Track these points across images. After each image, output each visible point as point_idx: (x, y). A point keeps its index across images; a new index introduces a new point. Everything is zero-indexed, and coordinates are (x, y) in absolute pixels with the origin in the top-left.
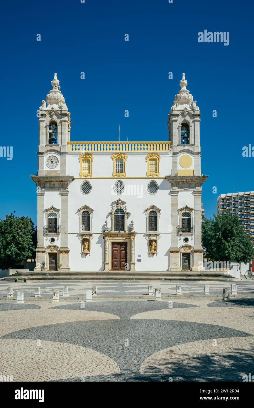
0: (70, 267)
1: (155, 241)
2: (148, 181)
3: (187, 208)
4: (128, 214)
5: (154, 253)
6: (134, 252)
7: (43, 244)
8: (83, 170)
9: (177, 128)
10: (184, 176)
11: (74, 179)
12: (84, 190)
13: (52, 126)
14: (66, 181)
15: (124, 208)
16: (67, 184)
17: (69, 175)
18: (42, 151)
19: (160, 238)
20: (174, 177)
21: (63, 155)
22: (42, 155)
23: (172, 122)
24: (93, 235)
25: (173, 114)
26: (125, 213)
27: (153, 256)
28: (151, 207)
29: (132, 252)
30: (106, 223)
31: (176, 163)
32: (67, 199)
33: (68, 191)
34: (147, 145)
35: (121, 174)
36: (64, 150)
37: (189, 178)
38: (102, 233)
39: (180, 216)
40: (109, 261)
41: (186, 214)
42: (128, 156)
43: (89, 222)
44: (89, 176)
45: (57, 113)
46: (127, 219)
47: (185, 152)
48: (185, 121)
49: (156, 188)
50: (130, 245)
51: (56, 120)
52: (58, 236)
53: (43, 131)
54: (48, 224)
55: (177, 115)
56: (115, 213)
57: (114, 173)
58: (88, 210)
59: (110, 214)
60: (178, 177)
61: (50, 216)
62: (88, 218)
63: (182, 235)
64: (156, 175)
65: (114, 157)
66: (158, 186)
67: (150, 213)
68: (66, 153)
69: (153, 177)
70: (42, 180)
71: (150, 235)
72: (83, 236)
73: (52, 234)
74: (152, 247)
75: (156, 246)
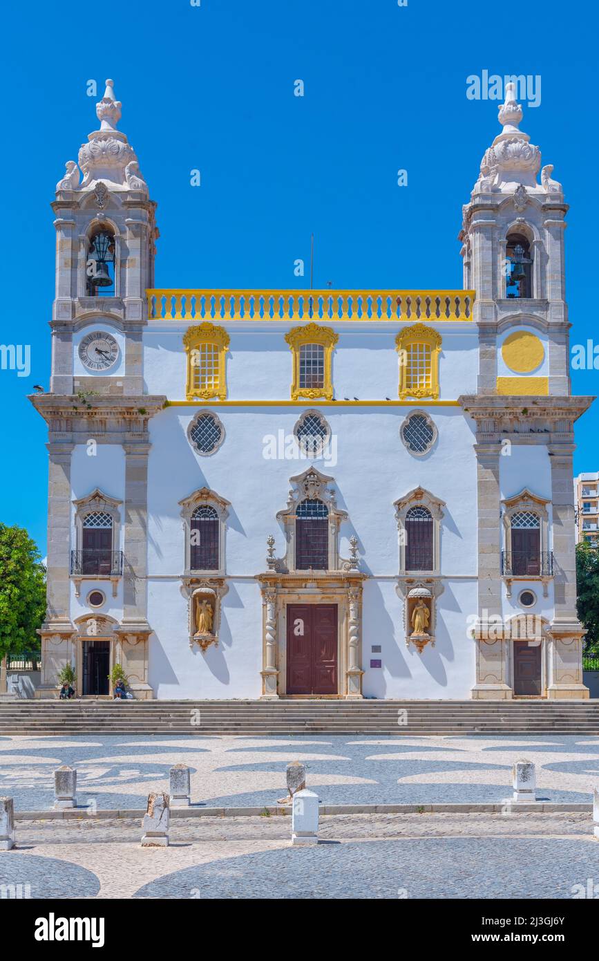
2: (405, 413)
3: (527, 496)
4: (340, 516)
5: (425, 642)
6: (360, 636)
7: (67, 610)
8: (198, 377)
9: (493, 249)
10: (519, 398)
11: (167, 404)
12: (200, 439)
13: (97, 241)
14: (142, 411)
15: (326, 497)
16: (146, 420)
17: (153, 391)
18: (67, 317)
19: (442, 592)
20: (488, 398)
21: (133, 331)
22: (64, 330)
23: (478, 229)
24: (227, 581)
25: (482, 205)
26: (332, 514)
27: (421, 651)
28: (413, 495)
29: (353, 638)
30: (271, 543)
31: (494, 356)
32: (147, 468)
33: (147, 442)
34: (399, 302)
35: (316, 390)
36: (134, 315)
37: (534, 403)
38: (255, 578)
39: (505, 523)
40: (277, 667)
41: (525, 518)
42: (340, 334)
43: (216, 541)
44: (214, 396)
45: (114, 200)
46: (338, 531)
47: (518, 323)
48: (519, 226)
49: (427, 434)
50: (348, 615)
51: (110, 222)
52: (115, 587)
53: (68, 254)
54: (81, 548)
55: (494, 207)
56: (298, 513)
57: (294, 388)
58: (210, 502)
59: (282, 515)
60: (498, 400)
61: (88, 521)
62: (212, 530)
63: (515, 584)
64: (428, 395)
65: (294, 338)
66: (434, 429)
67: (409, 512)
68: (143, 323)
69: (418, 400)
70: (64, 408)
71: (410, 582)
72: (195, 586)
73: (95, 579)
74: (417, 620)
75: (429, 620)
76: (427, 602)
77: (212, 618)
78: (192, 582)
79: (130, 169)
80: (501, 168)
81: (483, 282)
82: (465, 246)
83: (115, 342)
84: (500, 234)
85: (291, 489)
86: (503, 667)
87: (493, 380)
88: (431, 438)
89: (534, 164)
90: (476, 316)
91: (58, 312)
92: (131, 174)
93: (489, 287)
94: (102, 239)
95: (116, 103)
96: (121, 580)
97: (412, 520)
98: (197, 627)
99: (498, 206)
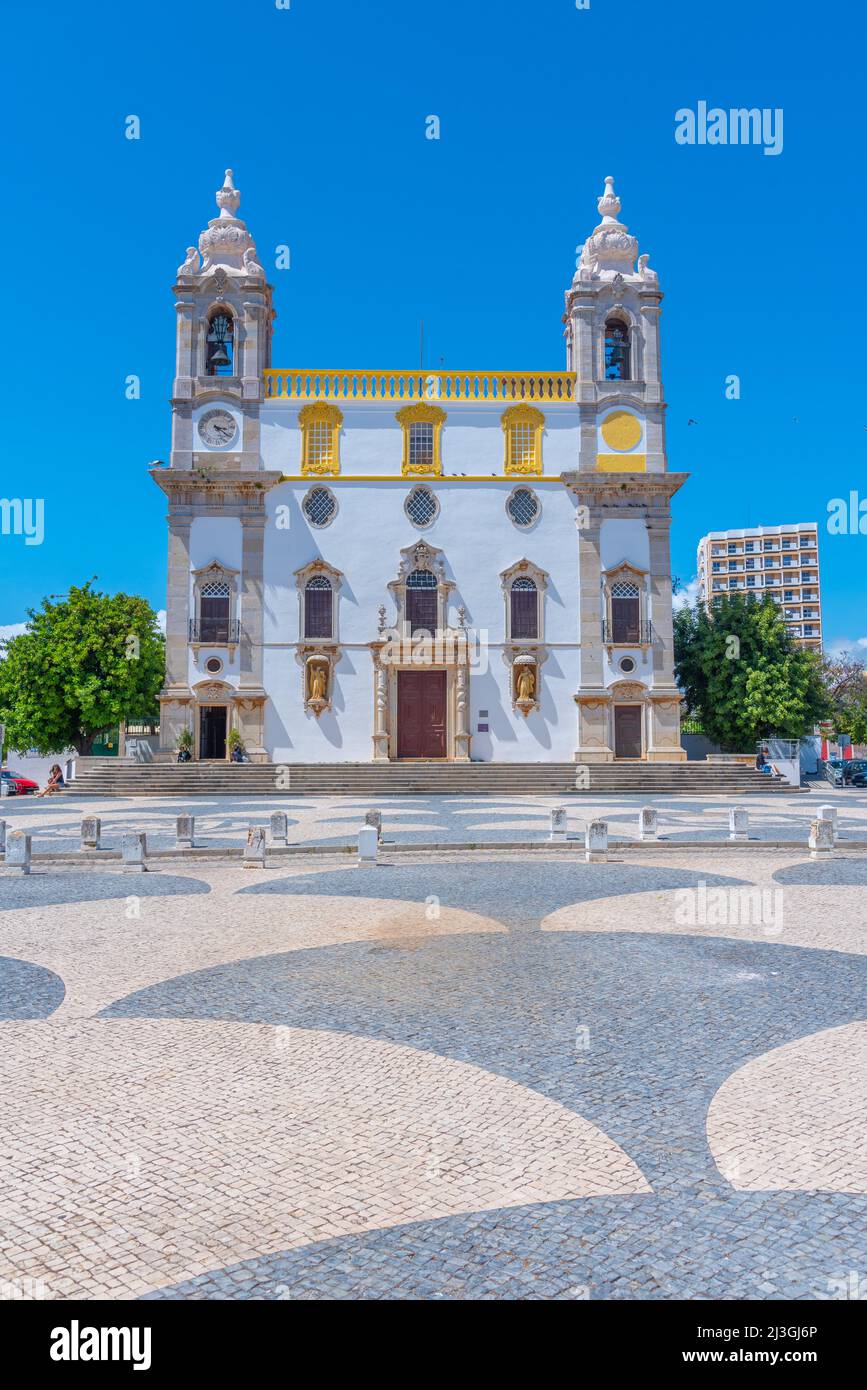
2: (511, 488)
3: (627, 567)
4: (449, 587)
6: (468, 702)
7: (186, 677)
8: (311, 455)
9: (593, 334)
10: (618, 475)
11: (282, 479)
12: (314, 512)
13: (216, 323)
14: (259, 486)
15: (435, 568)
16: (262, 494)
17: (269, 467)
18: (187, 395)
19: (546, 659)
20: (588, 475)
21: (250, 409)
22: (184, 407)
23: (579, 314)
24: (340, 649)
25: (582, 292)
26: (440, 584)
27: (526, 716)
28: (518, 566)
29: (461, 703)
30: (382, 612)
31: (594, 434)
32: (262, 540)
33: (263, 515)
34: (504, 382)
35: (426, 466)
36: (252, 394)
37: (632, 479)
38: (367, 645)
39: (606, 593)
40: (388, 731)
41: (625, 588)
42: (448, 413)
43: (329, 609)
44: (328, 471)
45: (232, 284)
46: (446, 600)
47: (617, 403)
48: (617, 312)
49: (532, 508)
50: (456, 681)
51: (229, 305)
52: (232, 654)
53: (189, 336)
54: (199, 617)
55: (594, 294)
56: (408, 584)
57: (404, 464)
58: (324, 573)
59: (393, 585)
60: (598, 477)
61: (206, 591)
62: (325, 599)
63: (615, 651)
64: (532, 471)
65: (405, 416)
66: (538, 503)
67: (514, 583)
68: (259, 401)
69: (522, 476)
70: (183, 482)
71: (516, 649)
72: (310, 653)
73: (213, 646)
74: (522, 686)
75: (534, 686)
76: (532, 668)
77: (326, 684)
78: (306, 650)
79: (248, 254)
80: (600, 257)
81: (584, 365)
82: (568, 328)
83: (233, 419)
84: (599, 319)
85: (402, 560)
86: (605, 730)
87: (594, 457)
88: (535, 512)
89: (630, 253)
90: (577, 397)
91: (179, 391)
92: (249, 260)
93: (589, 369)
94: (221, 320)
95: (235, 192)
96: (238, 648)
97: (517, 590)
98: (311, 693)
99: (597, 293)
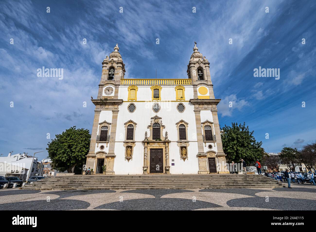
0: (114, 170)
1: (185, 147)
2: (178, 103)
3: (207, 122)
4: (163, 126)
5: (186, 158)
6: (169, 157)
7: (94, 150)
9: (195, 71)
11: (123, 101)
12: (130, 109)
15: (160, 122)
16: (118, 105)
17: (119, 98)
19: (189, 145)
20: (196, 100)
22: (102, 86)
23: (191, 67)
24: (135, 143)
26: (161, 126)
27: (184, 161)
28: (180, 121)
29: (167, 157)
30: (146, 133)
31: (197, 92)
32: (117, 116)
33: (118, 110)
34: (175, 81)
35: (157, 99)
36: (117, 84)
38: (142, 142)
39: (203, 128)
41: (207, 127)
42: (162, 87)
43: (133, 133)
44: (134, 100)
46: (163, 130)
48: (200, 67)
51: (114, 66)
52: (107, 144)
53: (104, 72)
54: (100, 135)
56: (153, 126)
57: (152, 98)
58: (132, 123)
59: (149, 126)
61: (102, 128)
62: (132, 130)
63: (206, 143)
64: (183, 99)
65: (152, 88)
66: (185, 107)
69: (180, 101)
70: (99, 102)
71: (181, 142)
73: (102, 142)
74: (183, 152)
75: (186, 152)
77: (131, 152)
78: (126, 143)
83: (112, 89)
85: (151, 120)
87: (197, 96)
90: (192, 84)
93: (195, 78)
94: (112, 69)
95: (118, 47)
97: (180, 127)
